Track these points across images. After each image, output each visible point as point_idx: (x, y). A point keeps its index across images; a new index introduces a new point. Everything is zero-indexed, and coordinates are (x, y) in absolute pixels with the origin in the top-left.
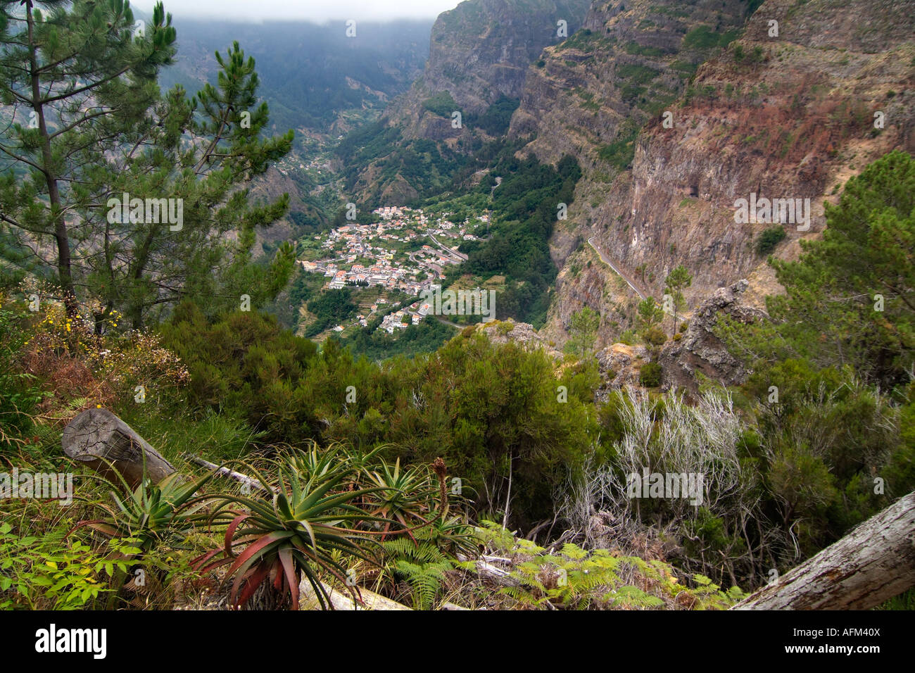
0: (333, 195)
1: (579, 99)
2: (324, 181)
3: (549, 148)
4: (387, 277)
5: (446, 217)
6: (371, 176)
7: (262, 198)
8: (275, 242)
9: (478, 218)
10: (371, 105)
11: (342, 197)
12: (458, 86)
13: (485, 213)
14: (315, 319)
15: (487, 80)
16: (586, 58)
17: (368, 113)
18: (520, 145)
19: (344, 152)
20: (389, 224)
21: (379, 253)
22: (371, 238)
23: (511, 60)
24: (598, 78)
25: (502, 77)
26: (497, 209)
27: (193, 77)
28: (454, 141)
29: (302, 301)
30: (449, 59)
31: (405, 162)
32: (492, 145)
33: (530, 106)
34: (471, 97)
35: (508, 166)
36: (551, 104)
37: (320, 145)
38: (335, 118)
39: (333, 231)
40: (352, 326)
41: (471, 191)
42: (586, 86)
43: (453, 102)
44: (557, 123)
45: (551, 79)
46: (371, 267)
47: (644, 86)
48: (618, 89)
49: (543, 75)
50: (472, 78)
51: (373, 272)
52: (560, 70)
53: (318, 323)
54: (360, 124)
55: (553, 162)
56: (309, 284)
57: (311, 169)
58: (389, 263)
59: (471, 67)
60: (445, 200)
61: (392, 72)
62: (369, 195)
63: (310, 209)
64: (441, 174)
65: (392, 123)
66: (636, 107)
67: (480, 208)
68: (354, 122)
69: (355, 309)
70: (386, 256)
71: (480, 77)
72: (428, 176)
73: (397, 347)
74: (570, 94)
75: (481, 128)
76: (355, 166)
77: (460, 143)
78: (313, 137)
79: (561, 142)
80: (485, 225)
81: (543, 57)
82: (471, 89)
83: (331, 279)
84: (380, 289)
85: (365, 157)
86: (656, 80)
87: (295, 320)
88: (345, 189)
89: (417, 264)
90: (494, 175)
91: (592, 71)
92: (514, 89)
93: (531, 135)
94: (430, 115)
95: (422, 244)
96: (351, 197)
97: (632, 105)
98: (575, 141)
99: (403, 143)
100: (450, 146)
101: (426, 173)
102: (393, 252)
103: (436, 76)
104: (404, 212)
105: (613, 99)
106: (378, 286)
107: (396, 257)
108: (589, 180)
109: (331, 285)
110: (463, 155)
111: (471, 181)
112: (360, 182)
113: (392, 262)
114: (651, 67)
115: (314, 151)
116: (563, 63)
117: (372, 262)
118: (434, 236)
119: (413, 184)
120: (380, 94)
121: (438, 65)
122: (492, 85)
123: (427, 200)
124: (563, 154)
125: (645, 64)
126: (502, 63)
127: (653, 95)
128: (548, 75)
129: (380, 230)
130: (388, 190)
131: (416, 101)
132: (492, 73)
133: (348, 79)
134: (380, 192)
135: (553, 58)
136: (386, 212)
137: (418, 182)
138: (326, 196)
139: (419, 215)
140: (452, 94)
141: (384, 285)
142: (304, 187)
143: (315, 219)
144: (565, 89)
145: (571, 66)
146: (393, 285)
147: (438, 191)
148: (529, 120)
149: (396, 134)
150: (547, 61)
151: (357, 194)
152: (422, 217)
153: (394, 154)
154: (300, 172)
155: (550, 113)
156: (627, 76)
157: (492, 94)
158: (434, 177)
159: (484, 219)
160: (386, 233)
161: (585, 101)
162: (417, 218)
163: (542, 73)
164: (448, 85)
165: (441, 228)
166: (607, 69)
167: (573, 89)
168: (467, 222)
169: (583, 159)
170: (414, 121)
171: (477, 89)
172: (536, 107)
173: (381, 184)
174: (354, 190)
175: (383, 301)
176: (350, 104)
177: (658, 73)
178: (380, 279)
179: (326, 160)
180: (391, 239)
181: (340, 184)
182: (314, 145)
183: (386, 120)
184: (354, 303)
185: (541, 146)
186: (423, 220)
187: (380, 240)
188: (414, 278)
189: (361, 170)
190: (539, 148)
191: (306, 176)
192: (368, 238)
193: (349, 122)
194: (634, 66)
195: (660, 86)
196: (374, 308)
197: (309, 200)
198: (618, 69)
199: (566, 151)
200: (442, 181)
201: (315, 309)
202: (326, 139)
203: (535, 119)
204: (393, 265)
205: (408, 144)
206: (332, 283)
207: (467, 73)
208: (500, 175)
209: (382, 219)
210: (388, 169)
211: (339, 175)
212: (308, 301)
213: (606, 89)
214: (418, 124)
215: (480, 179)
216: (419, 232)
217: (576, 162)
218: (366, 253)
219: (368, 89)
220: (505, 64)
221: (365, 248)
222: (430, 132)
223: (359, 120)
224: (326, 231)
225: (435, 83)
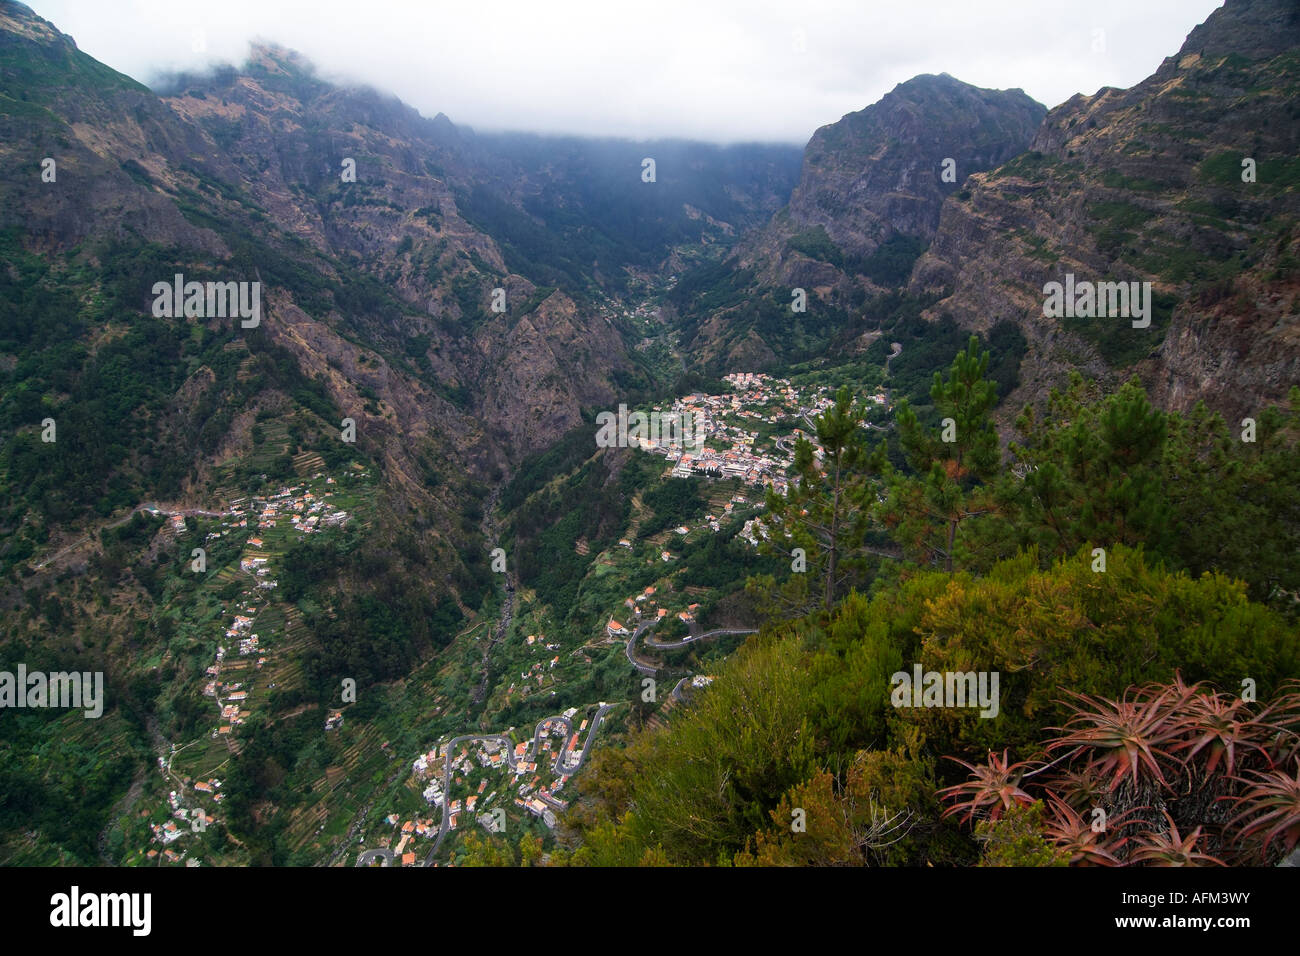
0: (664, 351)
1: (1023, 244)
2: (652, 333)
3: (974, 308)
4: (745, 468)
5: (824, 392)
6: (715, 330)
7: (582, 352)
8: (593, 407)
9: (869, 397)
10: (713, 239)
11: (676, 355)
12: (836, 220)
13: (879, 392)
14: (652, 514)
15: (879, 214)
16: (1033, 190)
17: (708, 250)
18: (929, 301)
19: (680, 297)
20: (746, 396)
21: (735, 434)
22: (724, 414)
23: (912, 188)
24: (1053, 217)
25: (899, 210)
26: (896, 387)
27: (506, 201)
28: (827, 290)
29: (637, 490)
30: (827, 186)
31: (762, 316)
32: (885, 299)
33: (944, 249)
34: (854, 235)
35: (910, 328)
36: (979, 249)
37: (648, 287)
38: (668, 254)
39: (677, 402)
40: (700, 528)
41: (857, 358)
42: (1033, 227)
43: (829, 240)
44: (988, 275)
45: (980, 216)
46: (725, 453)
47: (1131, 231)
48: (1090, 234)
49: (968, 211)
50: (857, 210)
51: (726, 460)
52: (995, 204)
53: (656, 520)
54: (698, 263)
55: (982, 327)
56: (646, 468)
57: (637, 317)
58: (749, 449)
59: (856, 196)
60: (817, 369)
61: (742, 198)
62: (712, 355)
63: (637, 369)
64: (807, 332)
65: (744, 264)
66: (1120, 260)
67: (872, 384)
68: (692, 260)
69: (705, 507)
70: (745, 440)
71: (868, 208)
72: (790, 335)
73: (762, 565)
74: (1009, 238)
75: (866, 275)
76: (694, 316)
77: (835, 293)
78: (640, 276)
79: (994, 300)
80: (880, 407)
81: (968, 187)
82: (854, 225)
83: (673, 463)
84: (736, 483)
85: (707, 306)
86: (1151, 225)
87: (627, 513)
88: (680, 345)
89: (787, 454)
90: (891, 340)
91: (1042, 207)
92: (913, 225)
93: (945, 289)
94: (797, 256)
95: (793, 427)
96: (687, 355)
97: (1113, 258)
98: (1017, 302)
99: (759, 289)
100: (821, 296)
101: (788, 330)
102: (755, 434)
103: (808, 206)
104: (764, 381)
105: (1081, 248)
106: (734, 478)
107: (758, 442)
108: (1046, 358)
109: (675, 472)
110: (839, 309)
111: (855, 346)
112: (700, 337)
113: (753, 447)
114: (1141, 205)
115: (641, 295)
116: (999, 196)
117: (727, 446)
118: (809, 417)
119: (771, 344)
120: (725, 225)
121: (812, 193)
122: (884, 220)
123: (793, 367)
124: (997, 318)
125: (1133, 201)
126: (899, 192)
127: (1147, 244)
128: (974, 210)
129: (736, 404)
130: (737, 350)
131: (778, 237)
132: (885, 204)
133: (687, 206)
134: (727, 353)
135: (984, 189)
136: (740, 380)
137: (777, 341)
138: (655, 352)
139: (786, 387)
140: (827, 230)
141: (743, 478)
142: (629, 339)
143: (643, 381)
144: (999, 231)
145: (1011, 200)
146: (754, 478)
147: (807, 356)
148: (942, 269)
149: (749, 277)
150: (975, 192)
151: (696, 353)
152: (790, 390)
153: (746, 304)
154: (625, 320)
155: (975, 261)
156: (1106, 217)
157: (883, 230)
158: (797, 336)
159: (879, 400)
160: (745, 408)
161: (1033, 248)
162: (783, 391)
163: (966, 208)
164: (823, 219)
165: (818, 407)
166: (1071, 205)
167: (1012, 230)
168: (855, 402)
169: (1031, 327)
170: (774, 263)
171: (862, 224)
172: (955, 251)
173: (728, 341)
174: (691, 348)
175: (741, 499)
176: (687, 237)
177: (1153, 214)
178: (738, 469)
179: (655, 307)
180: (751, 417)
181: (673, 339)
182: (642, 287)
183: (736, 260)
184: (702, 498)
185: (963, 305)
186: (792, 395)
187: (738, 418)
188: (783, 473)
189: (702, 322)
190: (958, 307)
191: (632, 325)
192: (720, 414)
193: (685, 260)
194: (1115, 203)
195: (1158, 232)
196: (729, 507)
197: (634, 356)
198: (1090, 208)
199: (1002, 314)
200: (808, 342)
201: (652, 502)
202: (655, 280)
203: (951, 267)
204: (753, 452)
205: (765, 292)
206: (675, 469)
207: (851, 204)
208: (898, 341)
209: (734, 388)
210: (737, 322)
211: (671, 327)
212: (644, 490)
213: (1068, 233)
214: (779, 268)
215: (868, 343)
216: (789, 411)
217: (1018, 330)
218: (718, 433)
219: (710, 220)
220: (904, 192)
221: (717, 428)
222: (797, 277)
223: (698, 258)
224: (667, 401)
225: (806, 215)
